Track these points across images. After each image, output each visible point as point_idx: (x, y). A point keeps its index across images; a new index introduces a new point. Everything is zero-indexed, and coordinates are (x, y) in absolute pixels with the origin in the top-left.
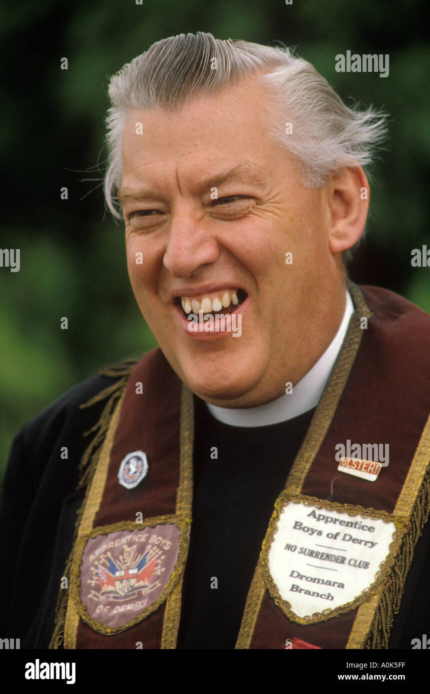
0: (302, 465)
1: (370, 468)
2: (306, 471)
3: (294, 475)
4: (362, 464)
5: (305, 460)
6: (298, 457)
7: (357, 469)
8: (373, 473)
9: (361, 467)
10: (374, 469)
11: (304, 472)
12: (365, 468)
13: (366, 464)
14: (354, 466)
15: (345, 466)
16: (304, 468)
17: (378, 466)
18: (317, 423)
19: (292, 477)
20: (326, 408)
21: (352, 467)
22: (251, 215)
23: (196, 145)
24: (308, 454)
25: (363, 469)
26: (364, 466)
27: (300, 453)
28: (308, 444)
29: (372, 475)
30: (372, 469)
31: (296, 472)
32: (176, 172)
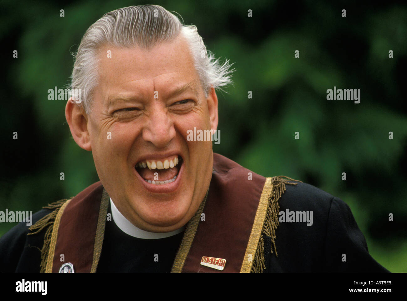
0: (179, 261)
1: (219, 262)
2: (182, 265)
3: (175, 268)
4: (215, 260)
5: (181, 258)
6: (177, 257)
7: (211, 263)
8: (221, 266)
9: (214, 262)
10: (222, 263)
11: (181, 266)
12: (217, 263)
13: (217, 260)
14: (210, 262)
15: (205, 262)
16: (181, 264)
17: (224, 261)
18: (187, 235)
19: (174, 269)
20: (192, 225)
21: (209, 262)
22: (192, 112)
23: (164, 70)
24: (183, 254)
25: (215, 264)
26: (216, 261)
27: (178, 253)
28: (182, 248)
29: (221, 267)
30: (221, 263)
31: (176, 266)
32: (154, 86)
